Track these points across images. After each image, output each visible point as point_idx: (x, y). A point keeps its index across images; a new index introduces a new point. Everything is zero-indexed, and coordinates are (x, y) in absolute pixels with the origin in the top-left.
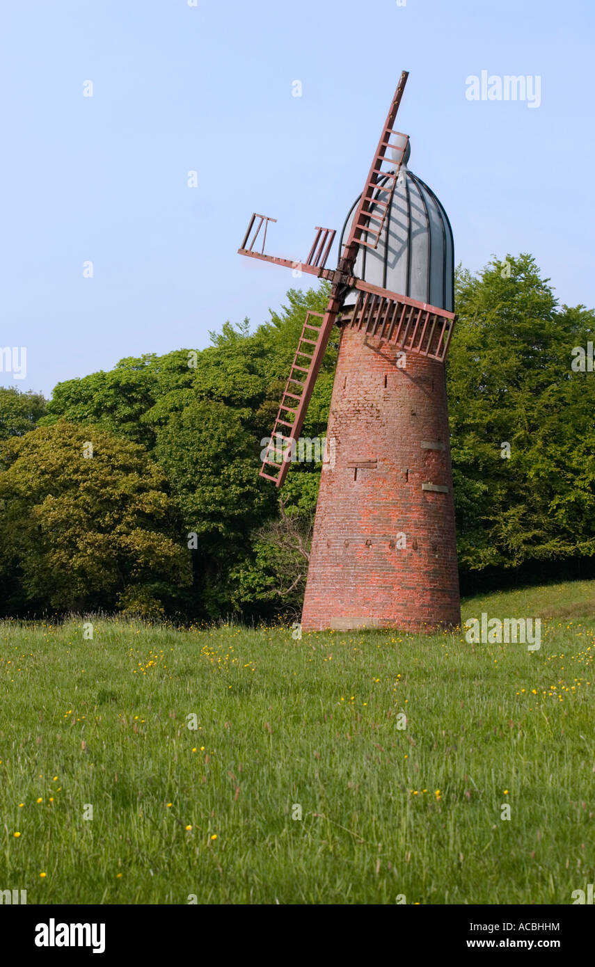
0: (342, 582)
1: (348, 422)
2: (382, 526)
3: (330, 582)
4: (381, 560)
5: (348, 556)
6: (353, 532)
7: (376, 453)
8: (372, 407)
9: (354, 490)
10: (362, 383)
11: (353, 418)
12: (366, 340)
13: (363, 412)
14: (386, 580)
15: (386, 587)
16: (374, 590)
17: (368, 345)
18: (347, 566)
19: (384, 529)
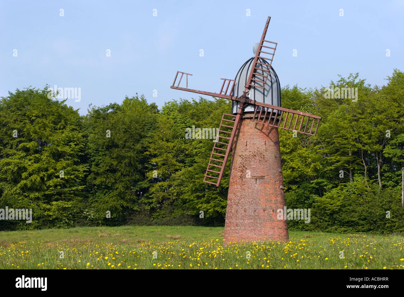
0: (254, 226)
1: (250, 160)
2: (269, 203)
3: (248, 226)
4: (270, 217)
5: (256, 215)
6: (257, 205)
7: (265, 173)
8: (261, 154)
9: (256, 188)
10: (255, 144)
11: (253, 158)
12: (256, 126)
13: (257, 156)
14: (272, 225)
15: (272, 228)
16: (269, 229)
17: (257, 128)
18: (256, 219)
19: (270, 204)
